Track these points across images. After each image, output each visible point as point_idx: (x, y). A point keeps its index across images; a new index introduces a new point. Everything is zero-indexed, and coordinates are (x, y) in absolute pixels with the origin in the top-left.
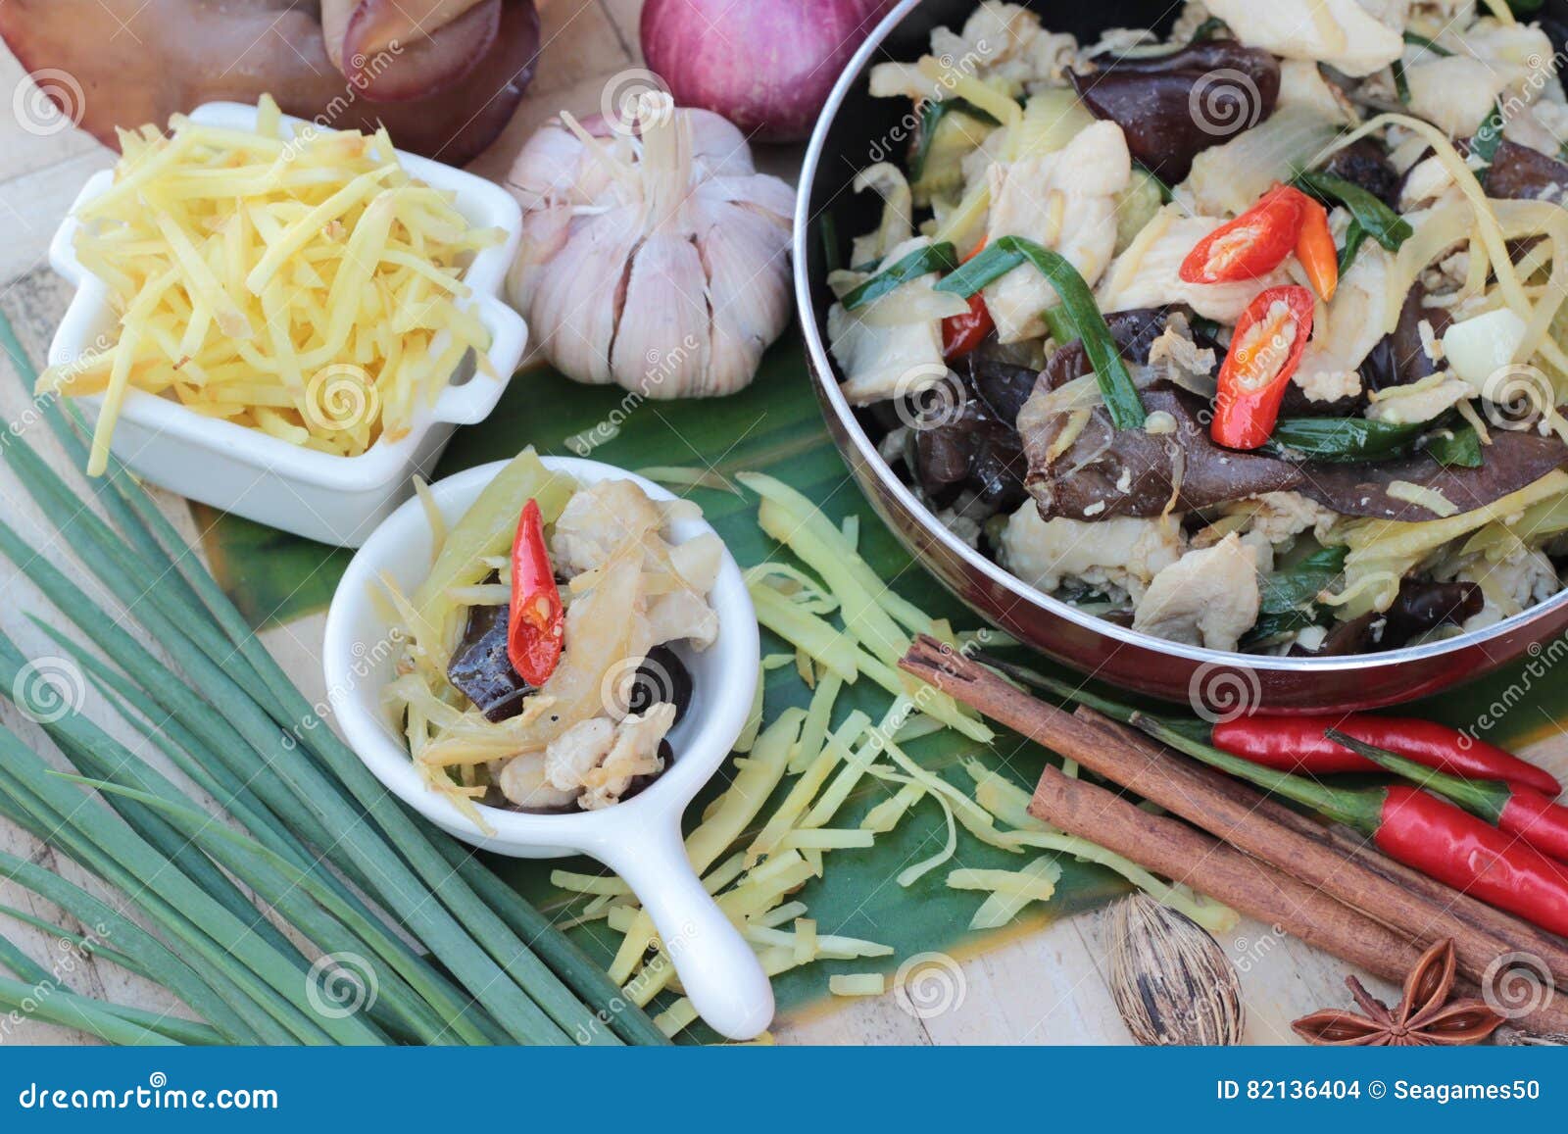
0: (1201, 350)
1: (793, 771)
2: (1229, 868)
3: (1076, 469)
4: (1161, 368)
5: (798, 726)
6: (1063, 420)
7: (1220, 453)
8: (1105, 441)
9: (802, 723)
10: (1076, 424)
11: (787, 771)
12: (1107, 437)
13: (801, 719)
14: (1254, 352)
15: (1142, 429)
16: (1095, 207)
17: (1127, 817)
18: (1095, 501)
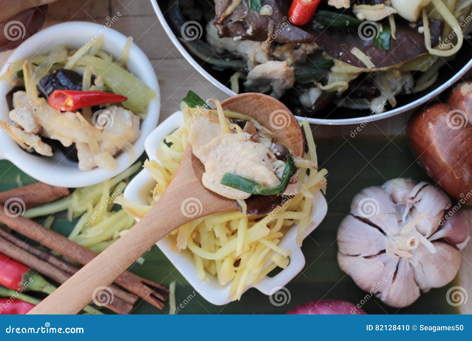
3: (233, 22)
8: (244, 14)
15: (259, 12)
18: (238, 35)
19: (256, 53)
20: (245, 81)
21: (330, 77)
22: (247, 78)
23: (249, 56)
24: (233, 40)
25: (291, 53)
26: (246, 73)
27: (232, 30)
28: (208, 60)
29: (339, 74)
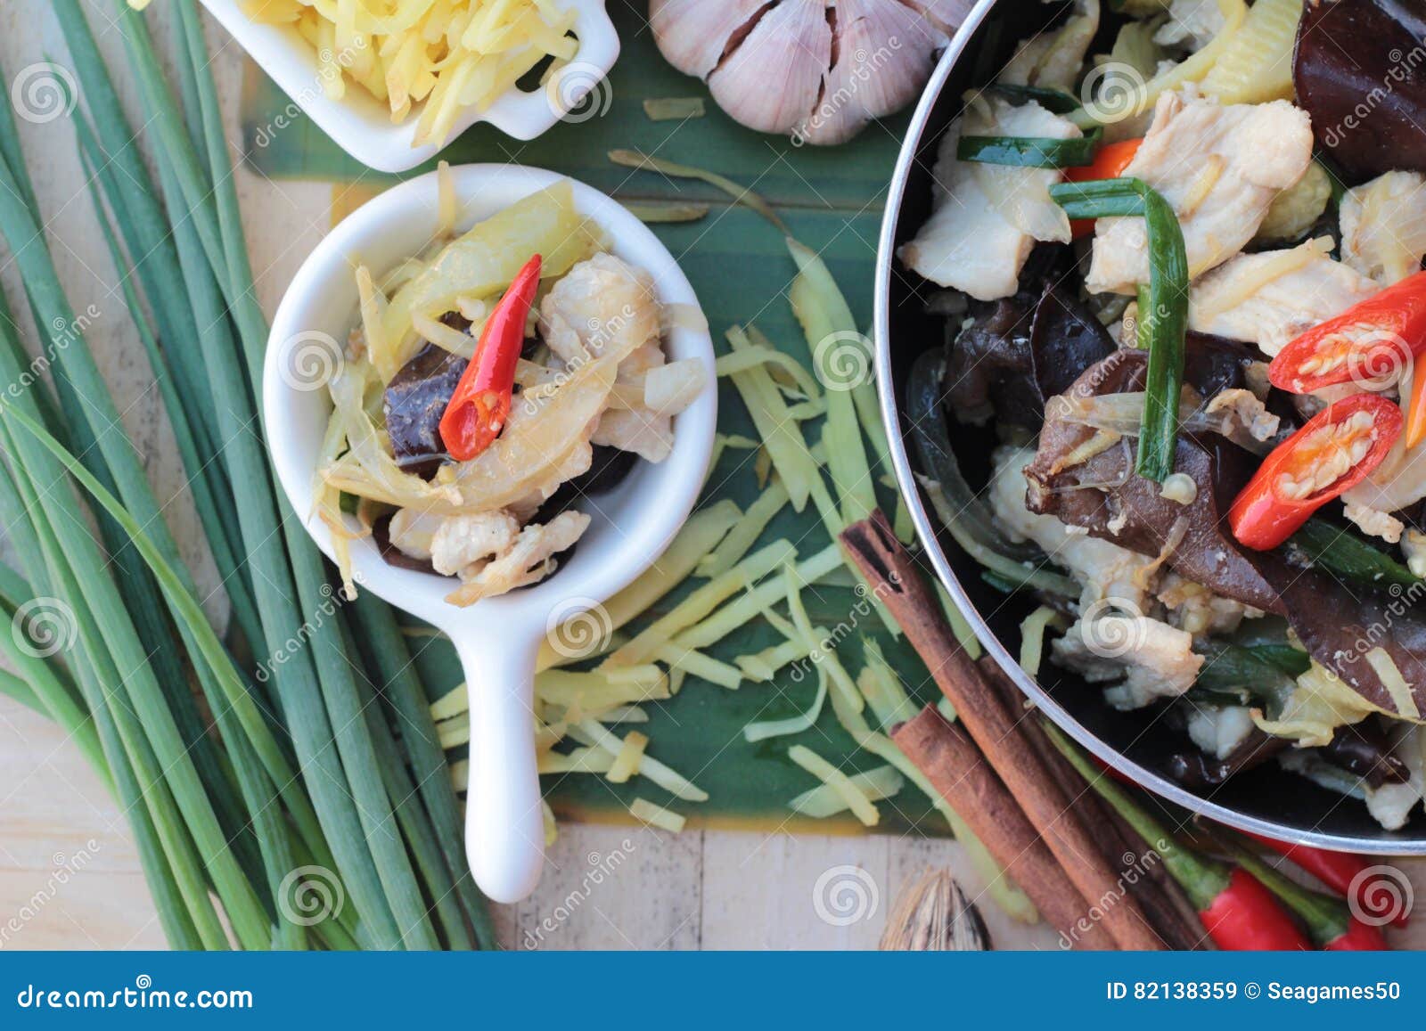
0: (1268, 414)
1: (699, 573)
2: (1047, 881)
3: (1078, 487)
4: (1215, 421)
5: (724, 531)
6: (1089, 433)
7: (1224, 543)
8: (1117, 478)
9: (729, 531)
10: (1102, 440)
11: (694, 570)
12: (1121, 475)
13: (729, 525)
14: (1312, 455)
15: (1158, 487)
16: (1248, 195)
17: (976, 790)
18: (1079, 523)
19: (1114, 581)
20: (1061, 635)
21: (1291, 704)
22: (1069, 631)
23: (1092, 583)
24: (1065, 531)
25: (1205, 604)
26: (1071, 619)
27: (1072, 507)
28: (977, 551)
29: (1316, 700)
